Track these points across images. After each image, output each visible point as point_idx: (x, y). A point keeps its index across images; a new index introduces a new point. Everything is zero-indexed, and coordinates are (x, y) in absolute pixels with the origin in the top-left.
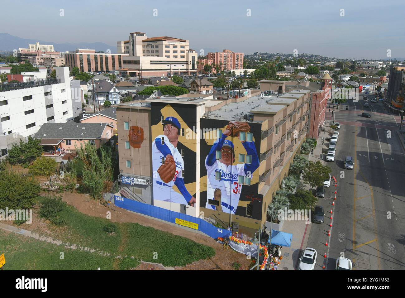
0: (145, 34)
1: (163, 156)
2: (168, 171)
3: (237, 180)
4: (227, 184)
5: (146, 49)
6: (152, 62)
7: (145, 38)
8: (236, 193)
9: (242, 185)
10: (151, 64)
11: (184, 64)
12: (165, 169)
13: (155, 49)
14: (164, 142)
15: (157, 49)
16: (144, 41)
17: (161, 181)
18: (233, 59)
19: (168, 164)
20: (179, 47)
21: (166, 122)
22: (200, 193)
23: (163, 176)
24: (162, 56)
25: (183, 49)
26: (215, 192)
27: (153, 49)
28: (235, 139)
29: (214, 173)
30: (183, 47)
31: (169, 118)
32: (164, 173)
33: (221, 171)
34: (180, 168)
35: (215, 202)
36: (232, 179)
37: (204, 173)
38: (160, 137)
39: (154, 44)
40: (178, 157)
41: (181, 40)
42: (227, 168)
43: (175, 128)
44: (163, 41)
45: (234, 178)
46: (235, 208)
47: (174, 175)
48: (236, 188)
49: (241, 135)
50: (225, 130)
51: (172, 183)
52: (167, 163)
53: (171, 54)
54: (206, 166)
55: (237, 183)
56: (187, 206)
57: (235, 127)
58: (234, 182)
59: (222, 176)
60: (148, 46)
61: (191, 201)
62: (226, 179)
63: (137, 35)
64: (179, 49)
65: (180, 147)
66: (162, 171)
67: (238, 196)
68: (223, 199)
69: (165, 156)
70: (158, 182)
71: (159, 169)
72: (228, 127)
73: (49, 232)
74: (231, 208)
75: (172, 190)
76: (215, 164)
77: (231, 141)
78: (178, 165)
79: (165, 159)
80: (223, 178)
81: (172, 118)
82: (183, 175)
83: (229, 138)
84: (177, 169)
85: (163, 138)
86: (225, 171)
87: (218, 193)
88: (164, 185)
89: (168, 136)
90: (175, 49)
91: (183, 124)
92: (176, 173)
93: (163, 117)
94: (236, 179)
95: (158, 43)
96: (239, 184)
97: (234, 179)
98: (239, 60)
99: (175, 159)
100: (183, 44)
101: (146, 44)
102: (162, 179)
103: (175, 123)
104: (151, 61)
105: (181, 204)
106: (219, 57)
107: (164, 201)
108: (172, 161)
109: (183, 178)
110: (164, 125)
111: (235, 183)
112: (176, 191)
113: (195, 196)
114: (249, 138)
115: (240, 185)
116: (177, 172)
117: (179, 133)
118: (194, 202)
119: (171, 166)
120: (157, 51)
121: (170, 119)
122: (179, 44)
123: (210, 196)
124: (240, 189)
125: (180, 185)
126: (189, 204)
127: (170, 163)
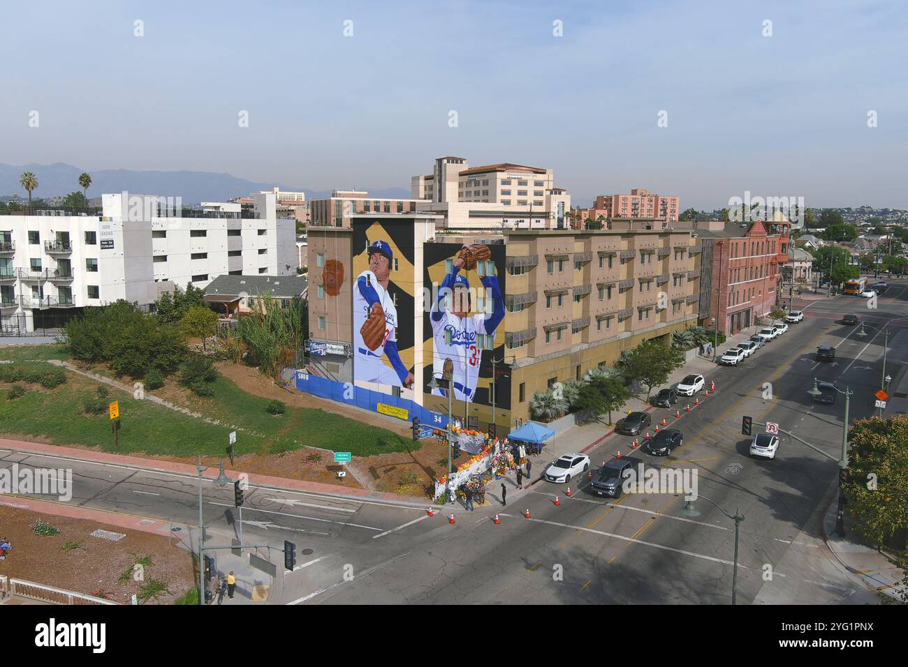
0: (465, 160)
1: (368, 306)
2: (375, 330)
3: (475, 343)
4: (460, 349)
5: (465, 190)
6: (473, 215)
7: (464, 167)
8: (474, 364)
9: (481, 350)
10: (470, 216)
11: (542, 217)
12: (371, 326)
13: (481, 188)
14: (369, 283)
15: (486, 188)
16: (461, 174)
17: (365, 347)
18: (653, 208)
19: (375, 318)
20: (531, 183)
21: (373, 250)
22: (424, 368)
23: (368, 339)
24: (495, 201)
25: (539, 188)
26: (445, 365)
27: (477, 188)
28: (471, 272)
29: (443, 332)
30: (538, 184)
31: (376, 243)
32: (369, 333)
33: (452, 329)
34: (392, 325)
35: (444, 383)
36: (468, 340)
37: (428, 333)
38: (364, 274)
39: (480, 178)
40: (389, 305)
41: (535, 170)
42: (460, 323)
43: (385, 258)
44: (498, 173)
45: (471, 339)
46: (473, 392)
47: (383, 336)
48: (474, 355)
49: (479, 266)
50: (457, 260)
51: (380, 351)
52: (373, 316)
53: (514, 197)
54: (432, 322)
55: (474, 348)
56: (402, 388)
57: (470, 253)
58: (470, 346)
59: (454, 337)
60: (469, 183)
61: (407, 381)
62: (460, 341)
63: (448, 162)
64: (531, 188)
65: (392, 289)
66: (367, 330)
67: (477, 369)
68: (457, 378)
69: (371, 306)
70: (362, 351)
71: (363, 328)
72: (461, 254)
73: (187, 403)
74: (467, 391)
75: (381, 362)
76: (443, 318)
77: (465, 276)
78: (389, 320)
79: (371, 309)
80: (456, 339)
81: (381, 242)
82: (397, 337)
83: (462, 272)
84: (389, 327)
85: (369, 275)
86: (457, 329)
87: (449, 368)
88: (370, 354)
89: (375, 272)
90: (523, 188)
91: (396, 253)
92: (386, 333)
93: (369, 242)
94: (472, 340)
95: (488, 176)
96: (477, 349)
97: (470, 341)
98: (668, 211)
99: (384, 310)
100: (540, 177)
101: (466, 178)
102: (366, 344)
103: (385, 251)
104: (470, 212)
105: (393, 386)
106: (620, 204)
107: (370, 381)
108: (381, 313)
109: (395, 340)
110: (370, 255)
111: (472, 348)
112: (386, 364)
113: (412, 371)
114: (490, 270)
115: (479, 351)
116: (388, 331)
117: (390, 267)
118: (412, 382)
119: (379, 321)
120: (486, 193)
121: (378, 245)
122: (531, 178)
123: (438, 372)
124: (479, 356)
125: (392, 353)
126: (405, 385)
127: (378, 317)
